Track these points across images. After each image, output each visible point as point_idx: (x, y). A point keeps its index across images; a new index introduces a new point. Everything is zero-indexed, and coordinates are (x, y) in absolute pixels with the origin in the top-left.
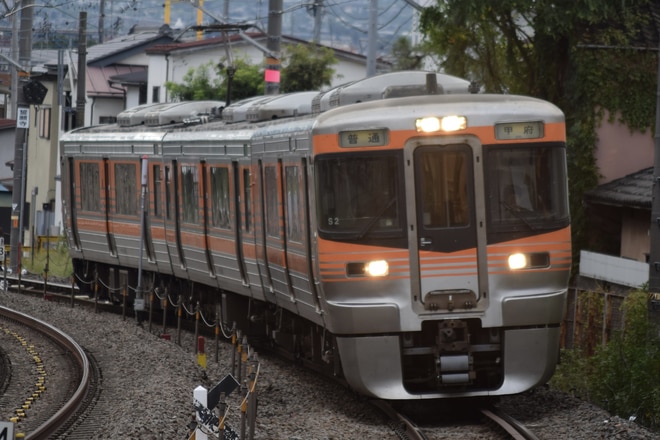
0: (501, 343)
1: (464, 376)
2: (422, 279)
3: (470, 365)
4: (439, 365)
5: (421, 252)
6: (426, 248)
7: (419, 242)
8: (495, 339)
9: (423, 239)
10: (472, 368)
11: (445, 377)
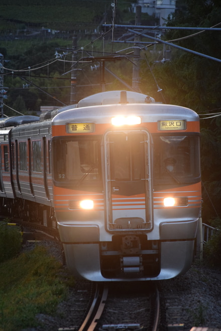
0: (159, 249)
1: (137, 269)
2: (113, 211)
3: (140, 262)
4: (122, 262)
5: (113, 195)
6: (116, 193)
7: (112, 189)
8: (155, 246)
9: (114, 188)
10: (141, 264)
11: (126, 269)
